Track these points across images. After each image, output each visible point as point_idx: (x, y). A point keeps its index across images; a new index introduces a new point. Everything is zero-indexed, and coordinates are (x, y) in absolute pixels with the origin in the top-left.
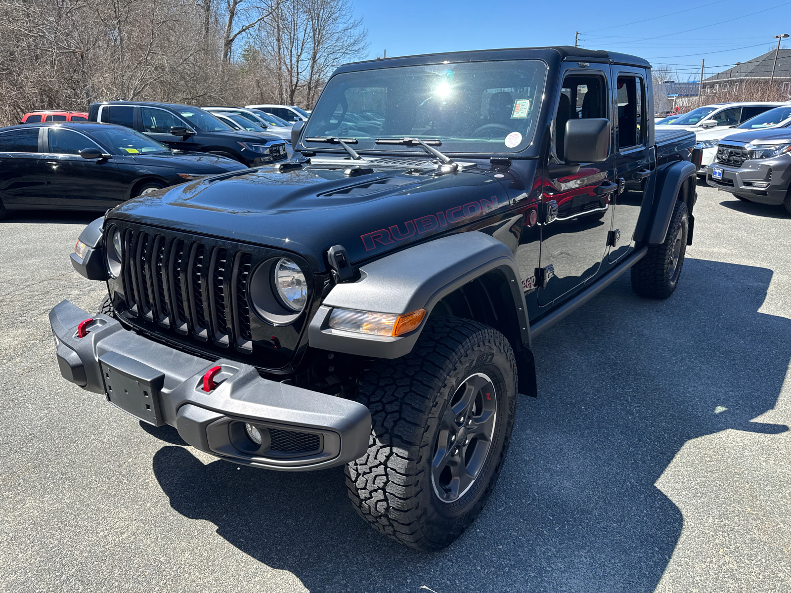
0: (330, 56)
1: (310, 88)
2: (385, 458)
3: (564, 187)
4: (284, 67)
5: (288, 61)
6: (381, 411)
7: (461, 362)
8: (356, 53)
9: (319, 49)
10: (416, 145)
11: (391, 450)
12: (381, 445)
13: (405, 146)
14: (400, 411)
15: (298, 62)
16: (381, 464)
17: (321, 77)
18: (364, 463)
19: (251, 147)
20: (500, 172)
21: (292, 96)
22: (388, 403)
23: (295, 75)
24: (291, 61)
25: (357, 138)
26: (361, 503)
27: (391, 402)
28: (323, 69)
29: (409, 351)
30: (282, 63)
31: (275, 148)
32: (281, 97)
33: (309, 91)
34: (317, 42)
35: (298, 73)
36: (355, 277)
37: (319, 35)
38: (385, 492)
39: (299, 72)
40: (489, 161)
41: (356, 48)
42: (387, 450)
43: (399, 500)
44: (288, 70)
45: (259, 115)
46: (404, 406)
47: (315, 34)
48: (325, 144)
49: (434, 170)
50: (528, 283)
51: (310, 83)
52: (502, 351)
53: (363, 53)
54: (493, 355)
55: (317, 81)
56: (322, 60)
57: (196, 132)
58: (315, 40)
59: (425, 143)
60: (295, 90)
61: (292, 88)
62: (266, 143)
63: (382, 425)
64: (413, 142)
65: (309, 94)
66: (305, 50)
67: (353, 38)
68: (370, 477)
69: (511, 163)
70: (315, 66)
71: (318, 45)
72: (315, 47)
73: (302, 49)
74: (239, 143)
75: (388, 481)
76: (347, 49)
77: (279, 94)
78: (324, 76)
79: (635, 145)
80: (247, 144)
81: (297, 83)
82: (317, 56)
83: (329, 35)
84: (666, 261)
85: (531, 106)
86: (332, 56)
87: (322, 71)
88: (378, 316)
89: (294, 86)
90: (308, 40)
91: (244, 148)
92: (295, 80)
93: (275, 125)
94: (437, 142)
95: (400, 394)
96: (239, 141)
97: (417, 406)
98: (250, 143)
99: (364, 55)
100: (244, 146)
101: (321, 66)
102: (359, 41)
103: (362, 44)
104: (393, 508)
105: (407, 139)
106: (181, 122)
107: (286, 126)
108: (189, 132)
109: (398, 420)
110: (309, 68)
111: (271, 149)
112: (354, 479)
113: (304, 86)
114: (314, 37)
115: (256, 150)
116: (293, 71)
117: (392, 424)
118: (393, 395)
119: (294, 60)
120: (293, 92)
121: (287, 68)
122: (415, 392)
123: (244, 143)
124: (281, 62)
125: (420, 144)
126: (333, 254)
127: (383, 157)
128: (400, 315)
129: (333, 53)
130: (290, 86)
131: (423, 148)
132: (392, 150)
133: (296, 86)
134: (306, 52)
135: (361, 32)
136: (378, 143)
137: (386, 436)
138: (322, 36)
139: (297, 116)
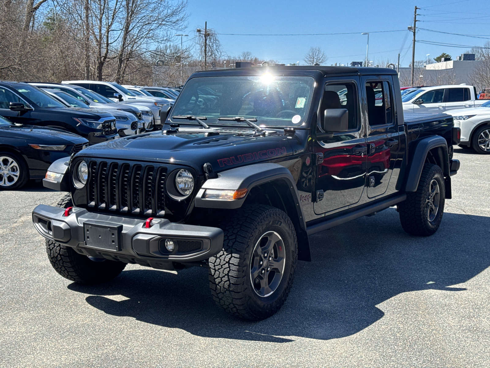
0: (144, 27)
1: (121, 61)
2: (228, 259)
3: (327, 146)
4: (92, 37)
5: (97, 32)
6: (227, 239)
7: (264, 220)
8: (174, 24)
9: (133, 19)
10: (243, 121)
11: (232, 255)
12: (226, 254)
13: (236, 122)
14: (235, 238)
15: (108, 32)
16: (227, 262)
17: (134, 49)
18: (219, 264)
19: (86, 122)
20: (289, 136)
21: (100, 69)
22: (230, 236)
23: (104, 46)
24: (100, 30)
25: (206, 117)
26: (216, 287)
27: (231, 235)
28: (136, 41)
29: (240, 206)
30: (90, 33)
31: (107, 124)
32: (88, 69)
33: (121, 64)
34: (131, 13)
35: (108, 44)
36: (216, 177)
37: (133, 5)
38: (228, 276)
39: (109, 42)
40: (283, 130)
41: (174, 19)
42: (230, 255)
43: (235, 279)
44: (97, 41)
45: (81, 92)
46: (237, 236)
47: (129, 3)
48: (185, 120)
49: (253, 134)
50: (306, 198)
51: (121, 55)
52: (287, 222)
53: (181, 24)
54: (281, 222)
55: (131, 53)
56: (135, 32)
57: (33, 108)
58: (128, 10)
59: (248, 120)
60: (104, 63)
61: (100, 60)
62: (99, 119)
63: (228, 245)
64: (241, 119)
65: (120, 67)
66: (117, 19)
67: (171, 8)
68: (221, 271)
69: (295, 132)
70: (128, 37)
71: (131, 15)
72: (128, 17)
73: (113, 19)
74: (75, 119)
75: (230, 270)
76: (163, 20)
77: (86, 67)
78: (138, 49)
79: (385, 124)
80: (82, 120)
81: (106, 55)
82: (130, 27)
83: (145, 5)
84: (422, 205)
85: (306, 102)
86: (147, 27)
87: (135, 43)
88: (227, 191)
89: (103, 58)
90: (121, 9)
91: (79, 124)
92: (104, 51)
93: (97, 101)
94: (255, 120)
95: (235, 232)
96: (74, 117)
97: (243, 236)
98: (85, 119)
99: (183, 27)
100: (80, 122)
101: (135, 38)
102: (177, 12)
103: (181, 15)
104: (232, 283)
105: (237, 118)
106: (19, 98)
107: (108, 102)
108: (27, 108)
109: (235, 242)
110: (120, 39)
111: (104, 124)
112: (213, 274)
113: (115, 58)
114: (128, 7)
115: (90, 126)
116: (102, 42)
117: (232, 244)
118: (232, 232)
119: (104, 31)
120: (101, 64)
121: (96, 38)
122: (243, 230)
123: (79, 119)
124: (89, 31)
125: (245, 121)
126: (206, 166)
127: (223, 128)
128: (236, 190)
129: (149, 24)
130: (98, 58)
131: (247, 123)
132: (229, 123)
133: (105, 57)
134: (118, 22)
135: (180, 3)
136: (220, 120)
137: (229, 250)
138: (136, 5)
139: (117, 92)
